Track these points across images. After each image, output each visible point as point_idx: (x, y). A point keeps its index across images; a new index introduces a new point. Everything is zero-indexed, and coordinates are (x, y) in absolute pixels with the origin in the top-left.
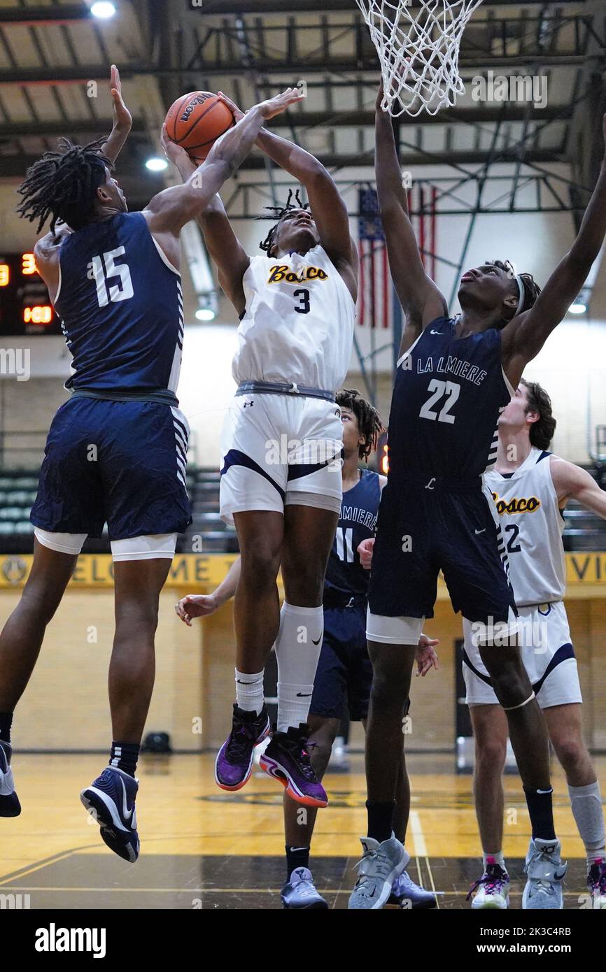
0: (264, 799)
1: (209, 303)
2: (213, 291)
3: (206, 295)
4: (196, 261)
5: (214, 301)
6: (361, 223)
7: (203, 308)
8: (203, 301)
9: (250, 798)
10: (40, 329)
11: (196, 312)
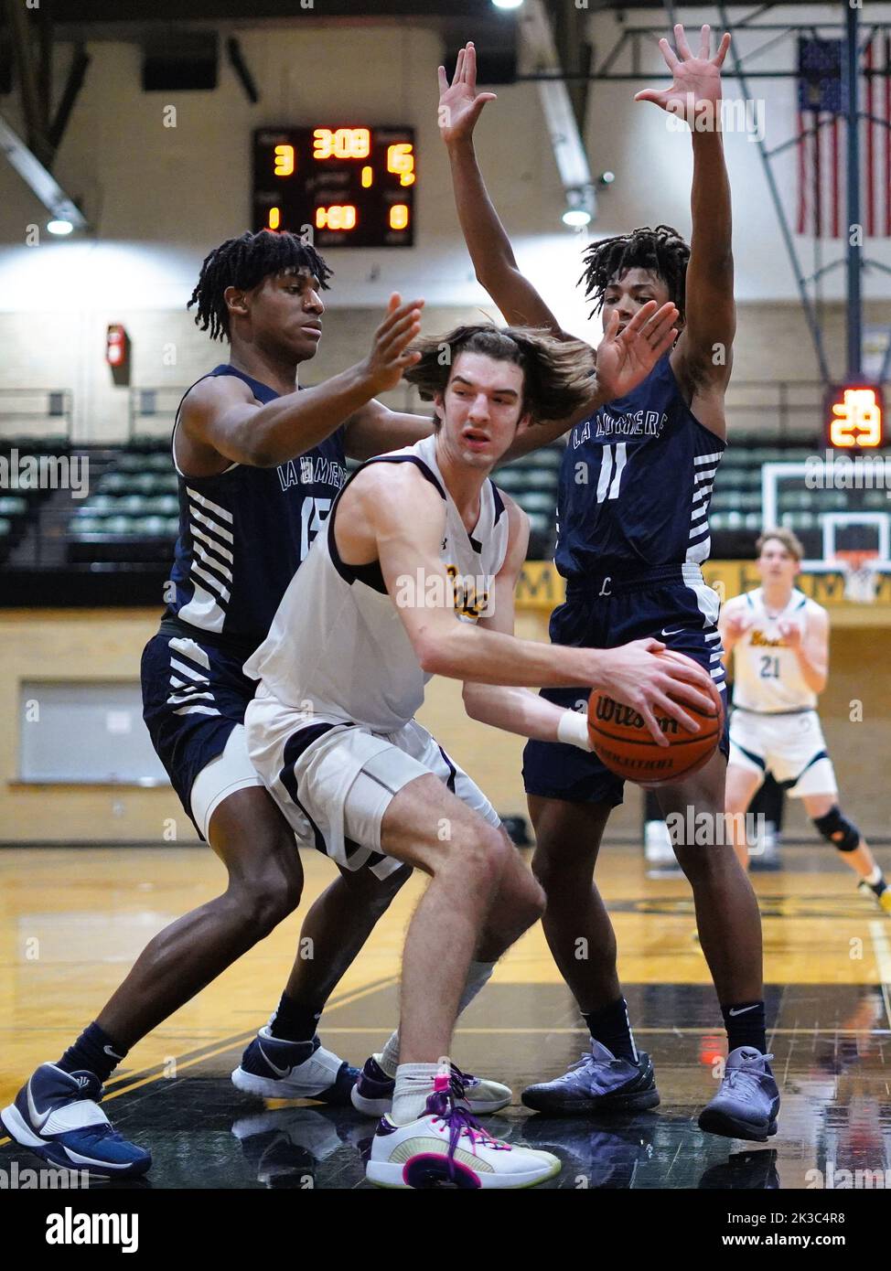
0: (664, 907)
1: (583, 202)
2: (589, 184)
3: (578, 189)
4: (564, 140)
5: (589, 198)
6: (801, 87)
7: (573, 209)
8: (574, 198)
9: (643, 906)
10: (339, 238)
11: (564, 214)
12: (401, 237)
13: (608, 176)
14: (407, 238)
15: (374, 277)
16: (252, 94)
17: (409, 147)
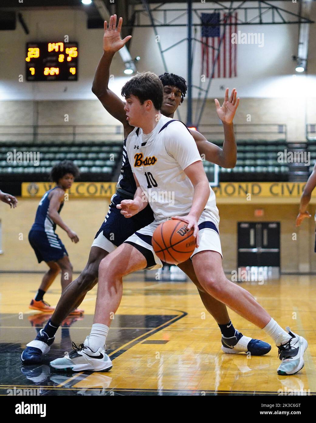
1: (131, 66)
2: (132, 60)
3: (128, 62)
5: (133, 65)
7: (128, 69)
8: (128, 65)
10: (53, 78)
11: (125, 70)
12: (73, 78)
13: (138, 58)
14: (75, 78)
15: (65, 90)
16: (27, 31)
17: (76, 49)
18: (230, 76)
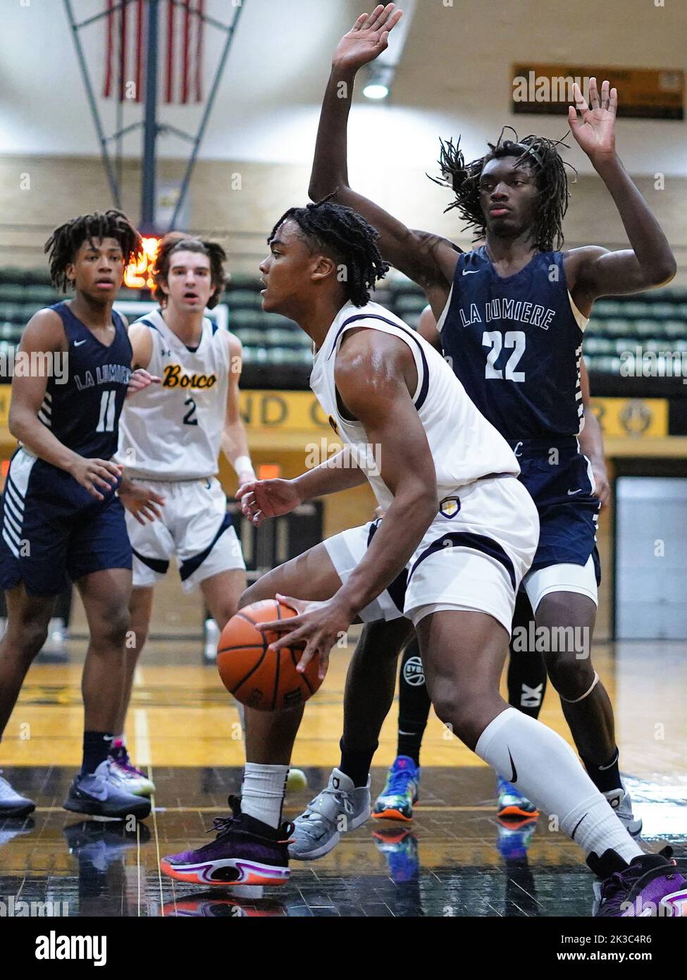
18: (184, 100)
